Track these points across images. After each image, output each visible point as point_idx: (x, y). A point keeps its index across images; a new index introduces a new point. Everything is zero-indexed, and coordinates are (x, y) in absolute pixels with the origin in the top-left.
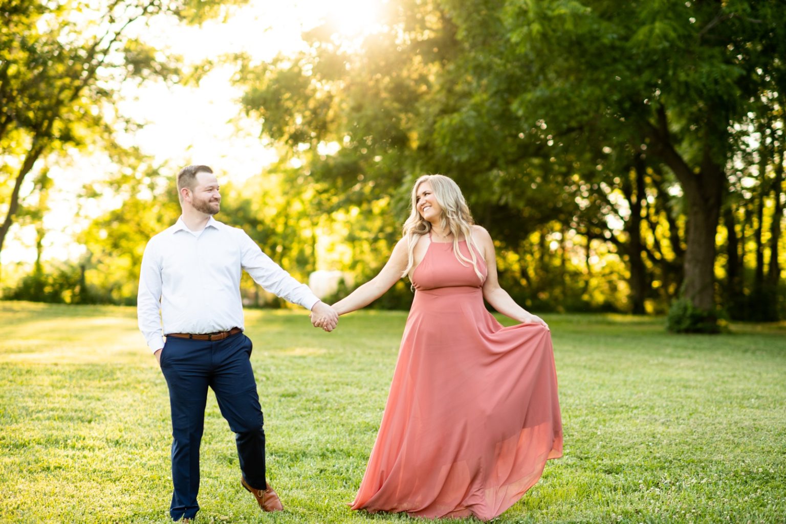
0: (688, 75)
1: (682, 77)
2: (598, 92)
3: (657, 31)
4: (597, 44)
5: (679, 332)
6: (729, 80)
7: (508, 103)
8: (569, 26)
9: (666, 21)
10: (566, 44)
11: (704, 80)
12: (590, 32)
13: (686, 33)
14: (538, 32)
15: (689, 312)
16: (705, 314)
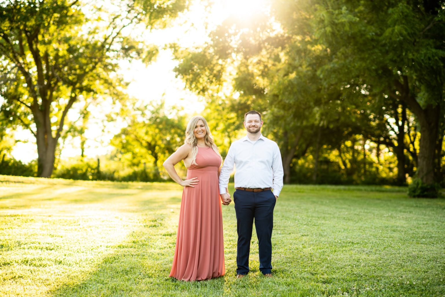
0: (413, 55)
1: (410, 56)
2: (364, 65)
3: (396, 31)
4: (364, 38)
5: (414, 197)
6: (436, 58)
7: (316, 71)
8: (347, 28)
9: (401, 25)
10: (346, 38)
11: (422, 58)
12: (360, 31)
13: (413, 32)
14: (330, 32)
15: (420, 185)
16: (429, 187)
